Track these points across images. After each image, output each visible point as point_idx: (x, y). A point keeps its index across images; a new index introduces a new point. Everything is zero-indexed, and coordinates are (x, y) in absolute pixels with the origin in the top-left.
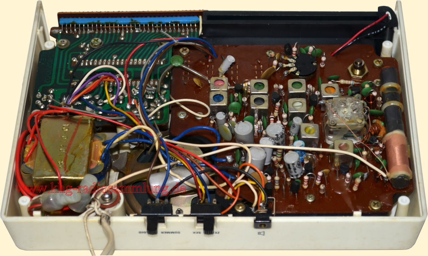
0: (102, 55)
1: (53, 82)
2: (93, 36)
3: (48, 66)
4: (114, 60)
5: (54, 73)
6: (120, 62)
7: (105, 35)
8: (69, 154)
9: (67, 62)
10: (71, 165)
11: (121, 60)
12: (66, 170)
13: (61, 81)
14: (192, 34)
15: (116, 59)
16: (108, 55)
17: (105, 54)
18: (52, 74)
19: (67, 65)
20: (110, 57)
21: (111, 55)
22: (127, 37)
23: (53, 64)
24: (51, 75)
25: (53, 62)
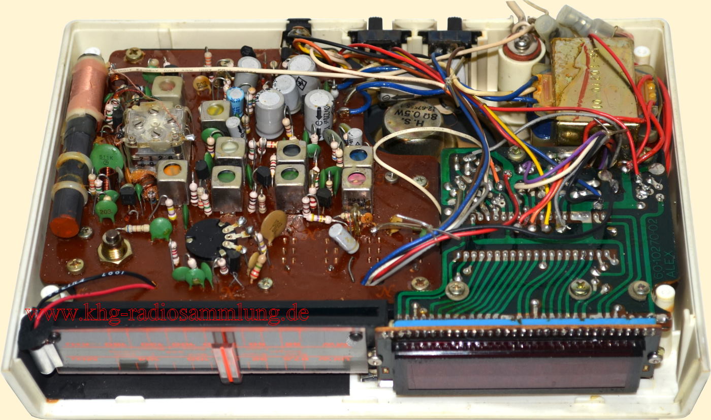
0: (567, 269)
1: (643, 220)
2: (590, 308)
3: (657, 250)
4: (544, 259)
5: (644, 238)
6: (533, 257)
7: (567, 310)
8: (585, 68)
9: (626, 256)
10: (578, 55)
11: (531, 258)
12: (583, 47)
13: (629, 222)
14: (408, 311)
15: (540, 261)
16: (555, 269)
17: (562, 270)
18: (648, 235)
19: (625, 251)
20: (551, 264)
21: (550, 268)
22: (527, 307)
23: (650, 252)
24: (648, 232)
25: (651, 258)
